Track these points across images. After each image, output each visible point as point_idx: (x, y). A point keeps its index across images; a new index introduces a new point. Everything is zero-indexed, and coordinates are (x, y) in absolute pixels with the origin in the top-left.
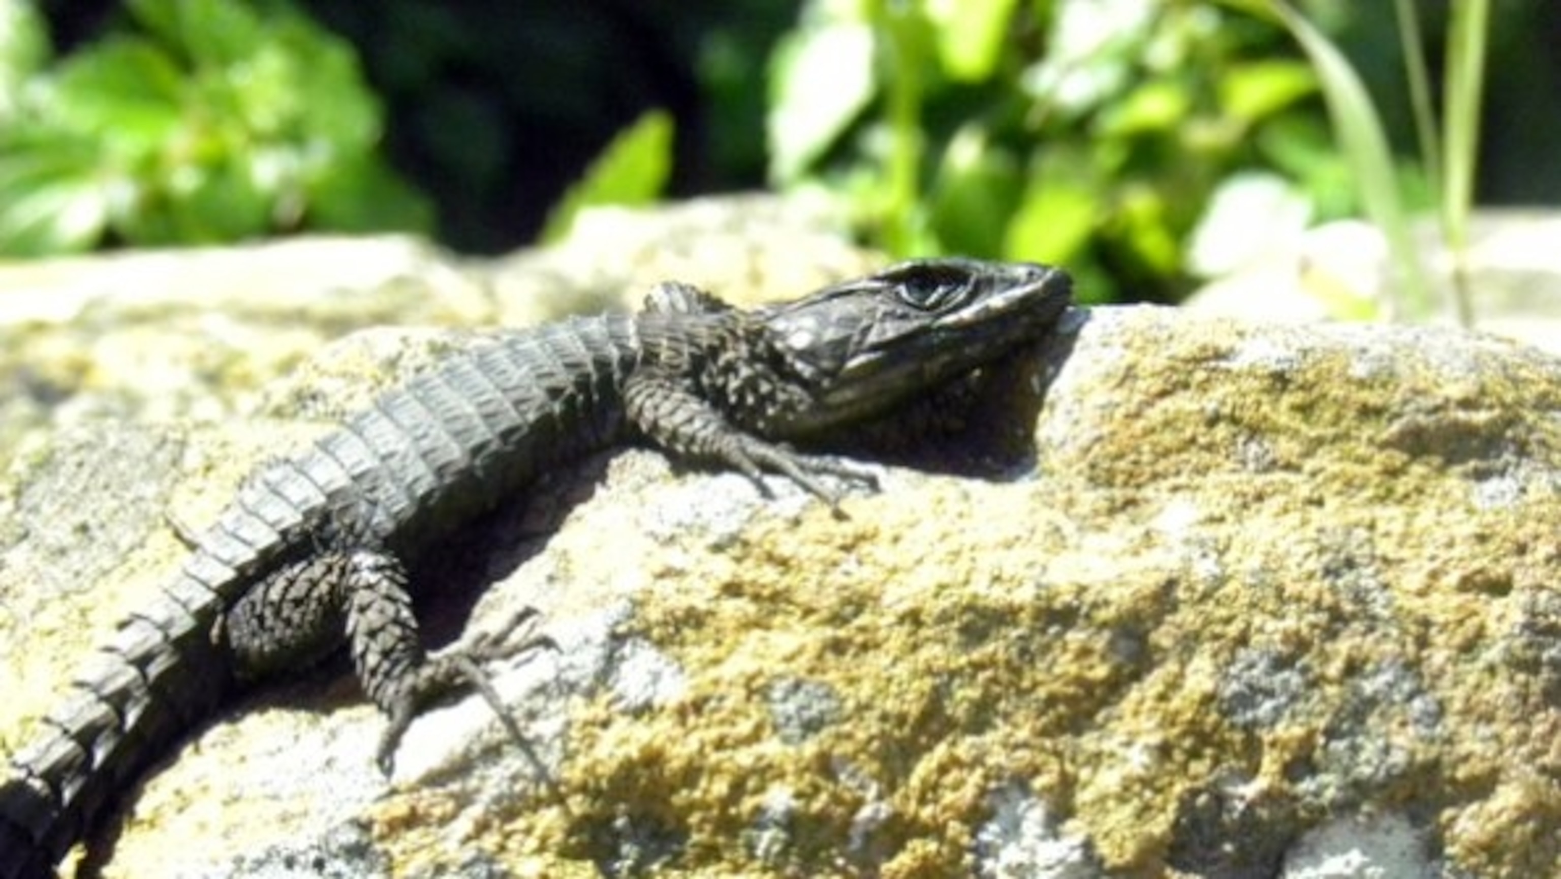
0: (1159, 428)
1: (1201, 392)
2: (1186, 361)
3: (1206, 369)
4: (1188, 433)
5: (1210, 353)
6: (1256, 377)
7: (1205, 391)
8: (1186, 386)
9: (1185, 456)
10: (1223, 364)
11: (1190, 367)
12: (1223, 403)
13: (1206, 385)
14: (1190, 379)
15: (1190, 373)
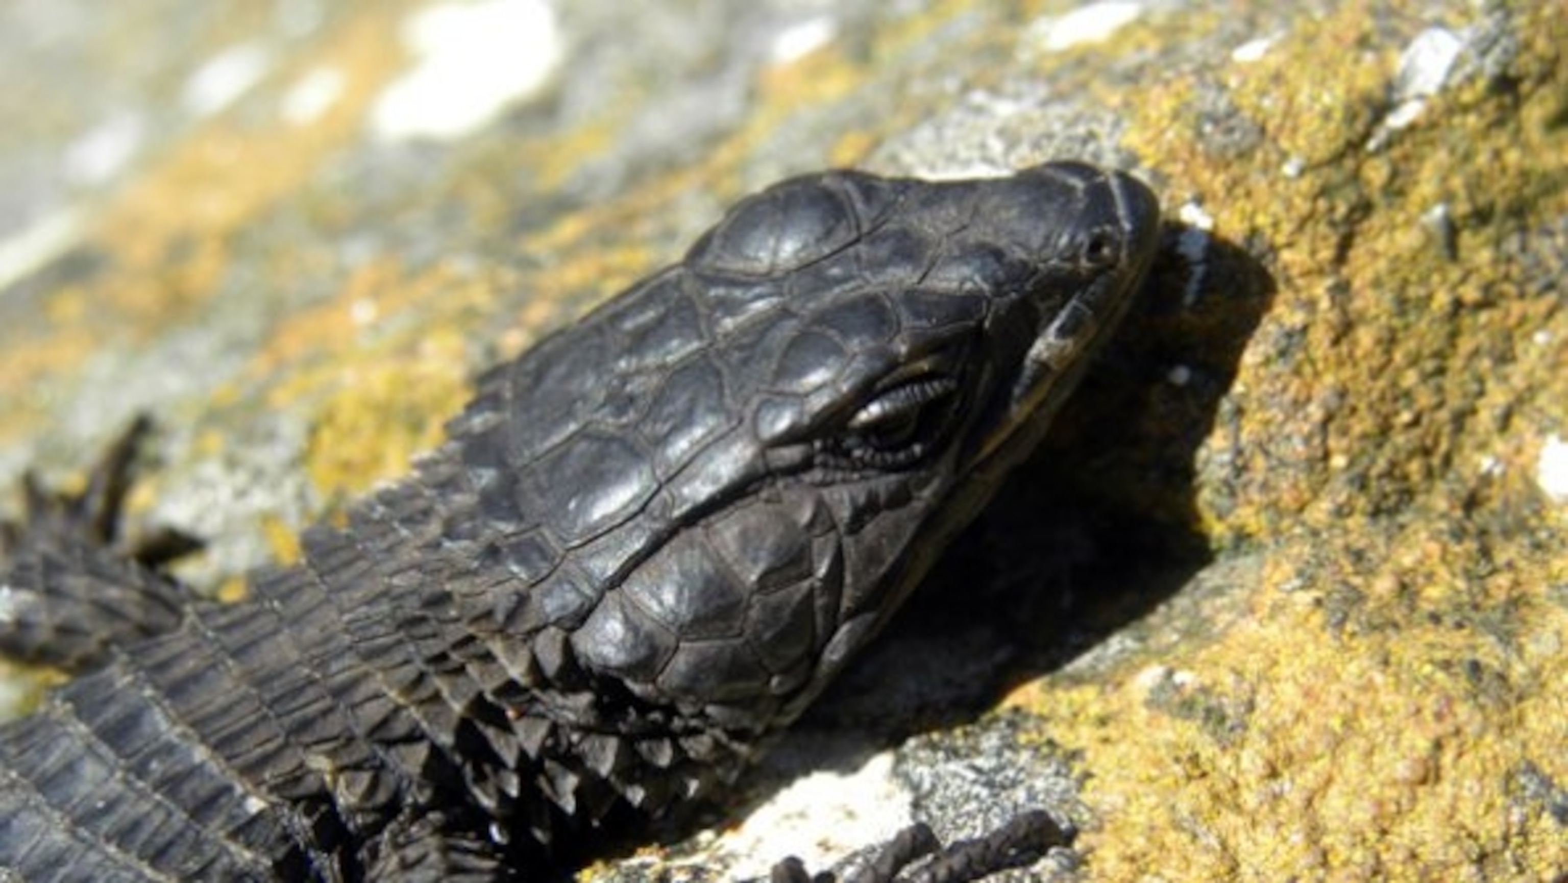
0: (1397, 322)
1: (1398, 201)
2: (1337, 159)
3: (1377, 152)
4: (1442, 299)
5: (1366, 115)
6: (1466, 109)
7: (1401, 193)
8: (1364, 208)
9: (1465, 345)
10: (1396, 121)
11: (1349, 163)
12: (1448, 197)
13: (1398, 183)
14: (1366, 191)
15: (1355, 177)
